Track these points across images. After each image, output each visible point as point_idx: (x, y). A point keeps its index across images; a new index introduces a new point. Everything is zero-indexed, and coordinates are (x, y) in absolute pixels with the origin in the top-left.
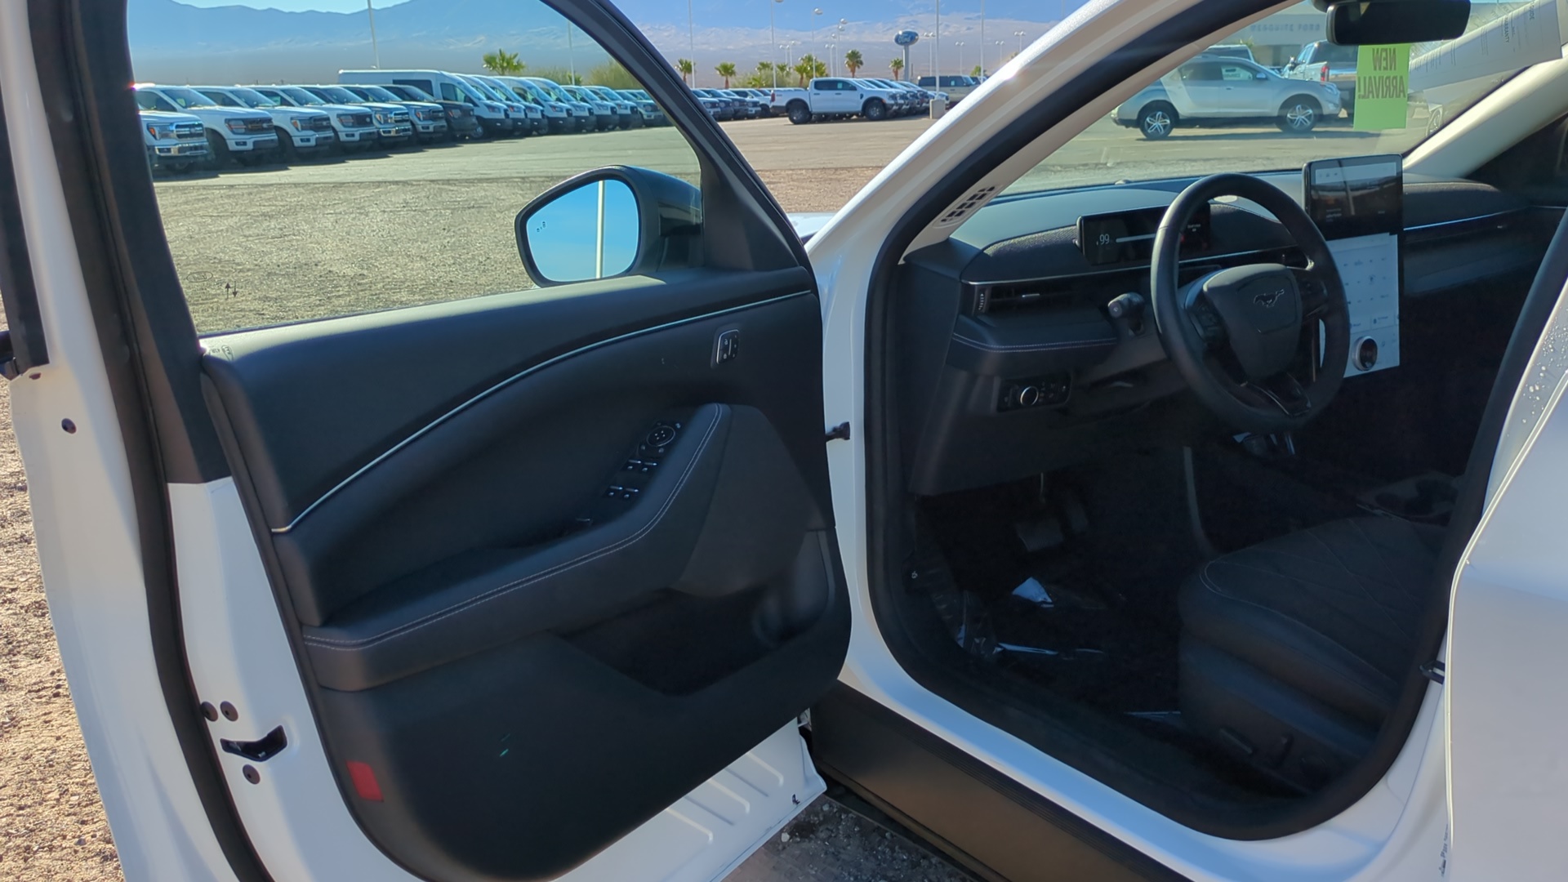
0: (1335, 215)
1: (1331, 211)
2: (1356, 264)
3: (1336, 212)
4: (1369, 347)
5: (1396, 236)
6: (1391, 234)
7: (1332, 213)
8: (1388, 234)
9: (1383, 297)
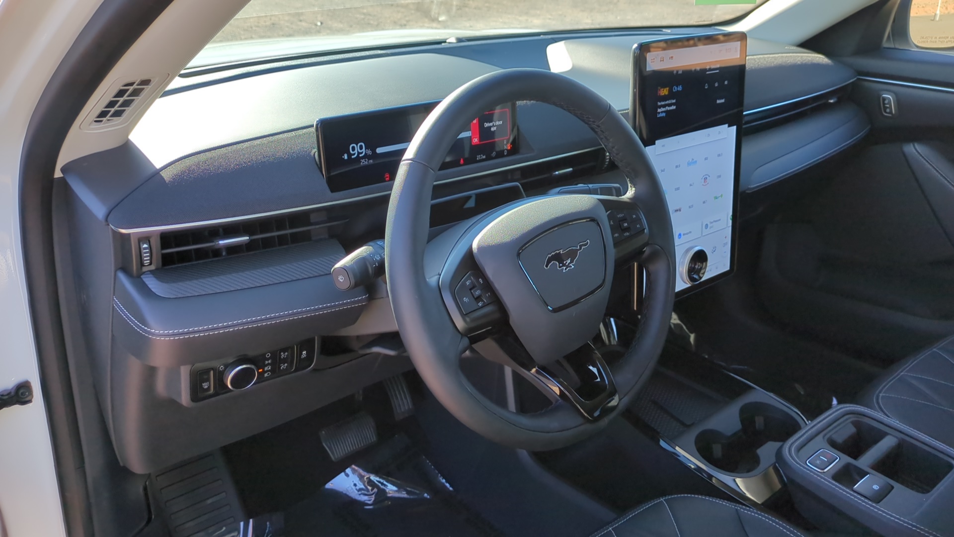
0: (668, 108)
1: (663, 103)
2: (689, 164)
3: (670, 105)
4: (700, 257)
5: (735, 128)
6: (729, 126)
7: (664, 106)
8: (727, 125)
9: (716, 198)
